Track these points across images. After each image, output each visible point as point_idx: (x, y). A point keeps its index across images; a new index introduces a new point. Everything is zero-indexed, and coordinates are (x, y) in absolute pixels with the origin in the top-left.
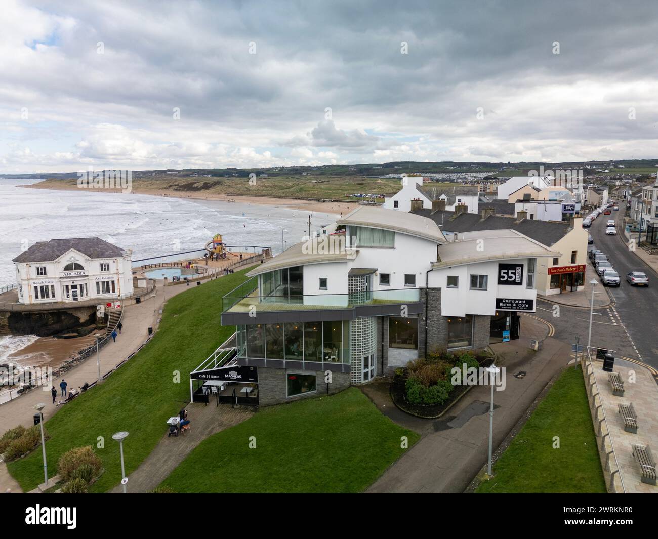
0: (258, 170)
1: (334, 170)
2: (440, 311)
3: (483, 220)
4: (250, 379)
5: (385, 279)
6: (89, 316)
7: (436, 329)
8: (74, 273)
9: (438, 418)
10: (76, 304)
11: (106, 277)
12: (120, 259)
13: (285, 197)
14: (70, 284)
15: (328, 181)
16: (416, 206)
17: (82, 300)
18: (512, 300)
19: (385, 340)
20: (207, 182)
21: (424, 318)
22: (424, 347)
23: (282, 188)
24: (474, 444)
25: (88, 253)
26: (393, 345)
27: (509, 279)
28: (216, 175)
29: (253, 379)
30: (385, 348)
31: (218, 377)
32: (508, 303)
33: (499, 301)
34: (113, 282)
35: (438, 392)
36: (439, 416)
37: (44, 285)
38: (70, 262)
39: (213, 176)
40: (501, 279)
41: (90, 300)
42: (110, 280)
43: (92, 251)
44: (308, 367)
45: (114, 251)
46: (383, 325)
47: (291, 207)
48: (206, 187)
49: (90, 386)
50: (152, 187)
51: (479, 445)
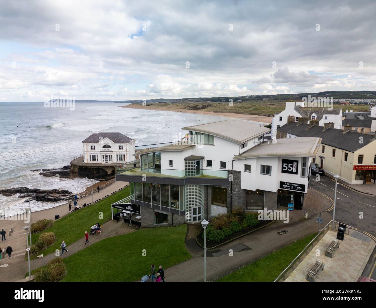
0: (236, 98)
1: (283, 97)
2: (240, 185)
3: (324, 130)
4: (137, 212)
5: (209, 163)
6: (112, 171)
7: (238, 196)
8: (107, 149)
9: (210, 249)
10: (107, 165)
11: (121, 152)
12: (128, 144)
13: (246, 113)
14: (104, 155)
15: (278, 104)
16: (290, 120)
17: (110, 163)
18: (291, 183)
19: (208, 199)
20: (205, 105)
21: (230, 189)
22: (230, 206)
23: (245, 108)
24: (217, 268)
25: (114, 140)
26: (214, 203)
27: (289, 170)
28: (213, 101)
29: (138, 212)
30: (208, 204)
31: (123, 208)
32: (288, 185)
33: (282, 184)
34: (124, 155)
35: (218, 234)
36: (211, 248)
37: (94, 154)
38: (105, 144)
39: (211, 101)
40: (284, 169)
41: (113, 163)
42: (123, 154)
43: (115, 139)
44: (163, 209)
45: (125, 140)
46: (207, 190)
47: (247, 119)
48: (204, 107)
49: (87, 205)
50: (177, 108)
51: (219, 269)
